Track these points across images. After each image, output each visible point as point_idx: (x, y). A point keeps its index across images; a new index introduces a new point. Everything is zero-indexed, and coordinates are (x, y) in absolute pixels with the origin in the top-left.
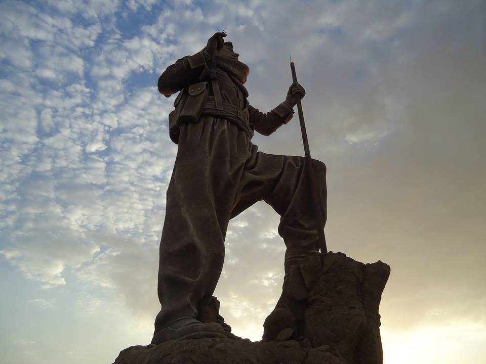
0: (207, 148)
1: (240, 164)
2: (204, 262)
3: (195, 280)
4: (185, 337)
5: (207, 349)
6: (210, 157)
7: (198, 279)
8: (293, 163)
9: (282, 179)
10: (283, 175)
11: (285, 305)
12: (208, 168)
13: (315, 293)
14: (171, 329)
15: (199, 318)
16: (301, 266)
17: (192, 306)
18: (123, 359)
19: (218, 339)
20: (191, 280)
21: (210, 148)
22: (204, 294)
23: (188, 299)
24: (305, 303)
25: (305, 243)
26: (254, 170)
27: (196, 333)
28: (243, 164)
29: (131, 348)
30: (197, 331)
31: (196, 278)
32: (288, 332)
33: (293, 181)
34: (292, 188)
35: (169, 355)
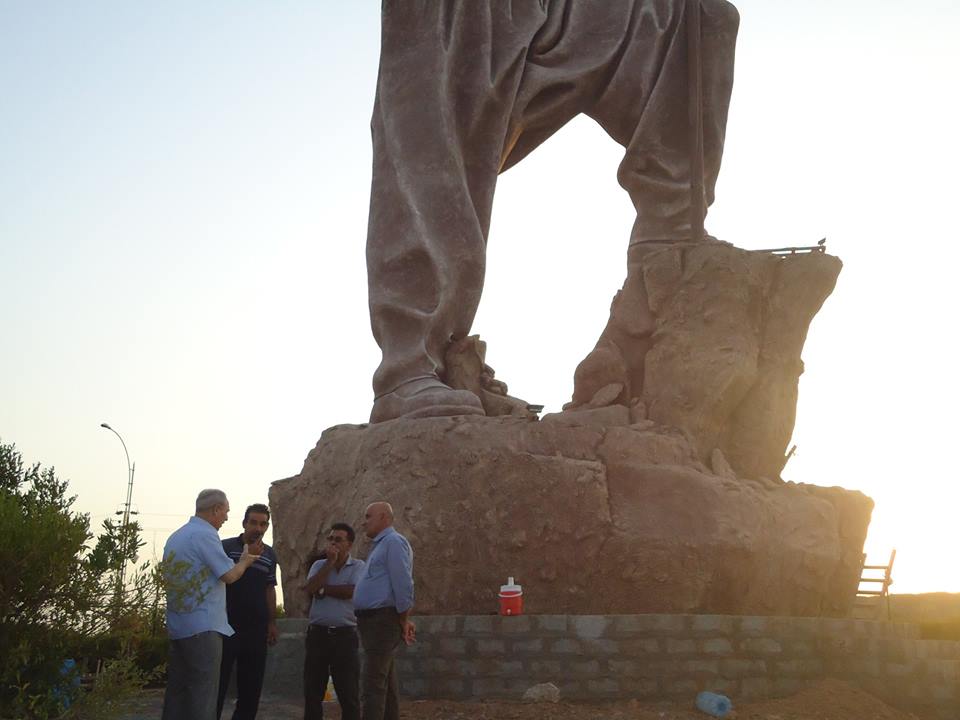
0: (440, 26)
1: (515, 55)
2: (443, 281)
3: (432, 315)
4: (414, 413)
5: (442, 434)
6: (446, 49)
7: (436, 312)
8: (655, 16)
9: (621, 64)
10: (625, 57)
11: (611, 342)
12: (444, 77)
13: (666, 322)
14: (397, 397)
15: (444, 377)
16: (645, 268)
17: (430, 358)
18: (326, 445)
19: (461, 418)
20: (423, 314)
21: (448, 23)
22: (451, 334)
23: (422, 345)
24: (647, 339)
25: (668, 211)
26: (556, 49)
27: (430, 407)
28: (524, 48)
29: (335, 428)
30: (432, 404)
31: (432, 312)
32: (614, 390)
33: (649, 67)
34: (645, 86)
35: (387, 442)
